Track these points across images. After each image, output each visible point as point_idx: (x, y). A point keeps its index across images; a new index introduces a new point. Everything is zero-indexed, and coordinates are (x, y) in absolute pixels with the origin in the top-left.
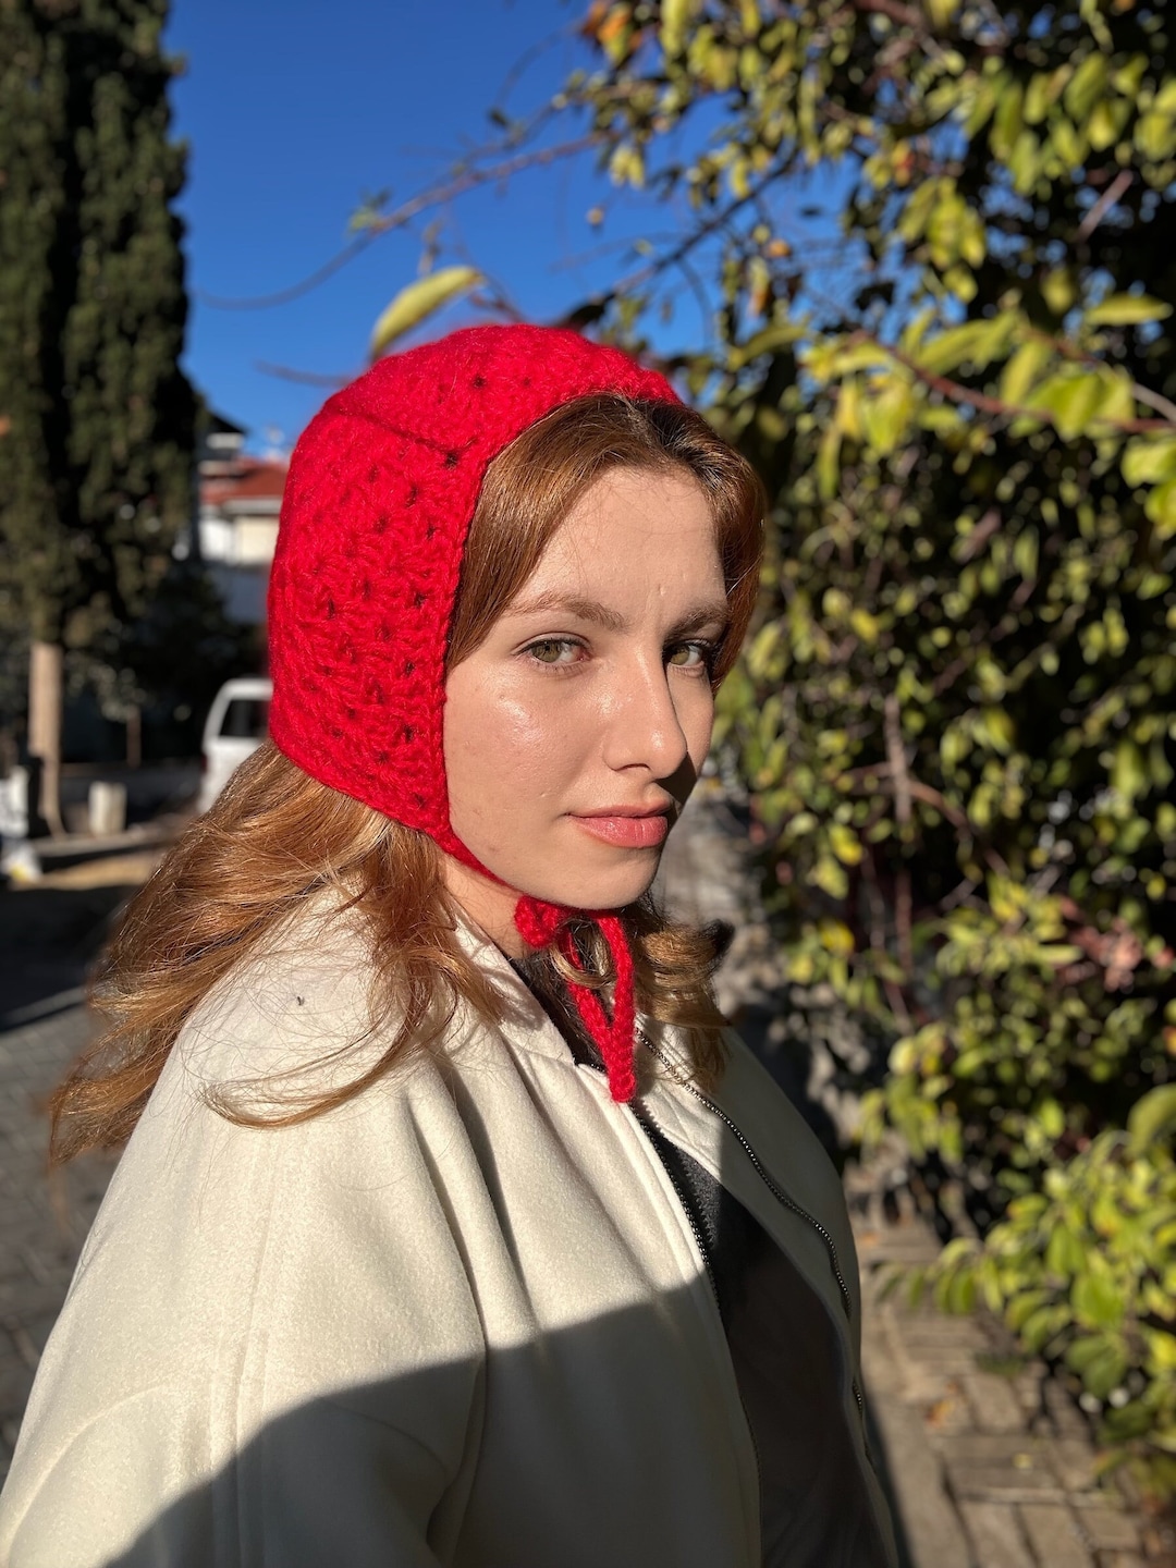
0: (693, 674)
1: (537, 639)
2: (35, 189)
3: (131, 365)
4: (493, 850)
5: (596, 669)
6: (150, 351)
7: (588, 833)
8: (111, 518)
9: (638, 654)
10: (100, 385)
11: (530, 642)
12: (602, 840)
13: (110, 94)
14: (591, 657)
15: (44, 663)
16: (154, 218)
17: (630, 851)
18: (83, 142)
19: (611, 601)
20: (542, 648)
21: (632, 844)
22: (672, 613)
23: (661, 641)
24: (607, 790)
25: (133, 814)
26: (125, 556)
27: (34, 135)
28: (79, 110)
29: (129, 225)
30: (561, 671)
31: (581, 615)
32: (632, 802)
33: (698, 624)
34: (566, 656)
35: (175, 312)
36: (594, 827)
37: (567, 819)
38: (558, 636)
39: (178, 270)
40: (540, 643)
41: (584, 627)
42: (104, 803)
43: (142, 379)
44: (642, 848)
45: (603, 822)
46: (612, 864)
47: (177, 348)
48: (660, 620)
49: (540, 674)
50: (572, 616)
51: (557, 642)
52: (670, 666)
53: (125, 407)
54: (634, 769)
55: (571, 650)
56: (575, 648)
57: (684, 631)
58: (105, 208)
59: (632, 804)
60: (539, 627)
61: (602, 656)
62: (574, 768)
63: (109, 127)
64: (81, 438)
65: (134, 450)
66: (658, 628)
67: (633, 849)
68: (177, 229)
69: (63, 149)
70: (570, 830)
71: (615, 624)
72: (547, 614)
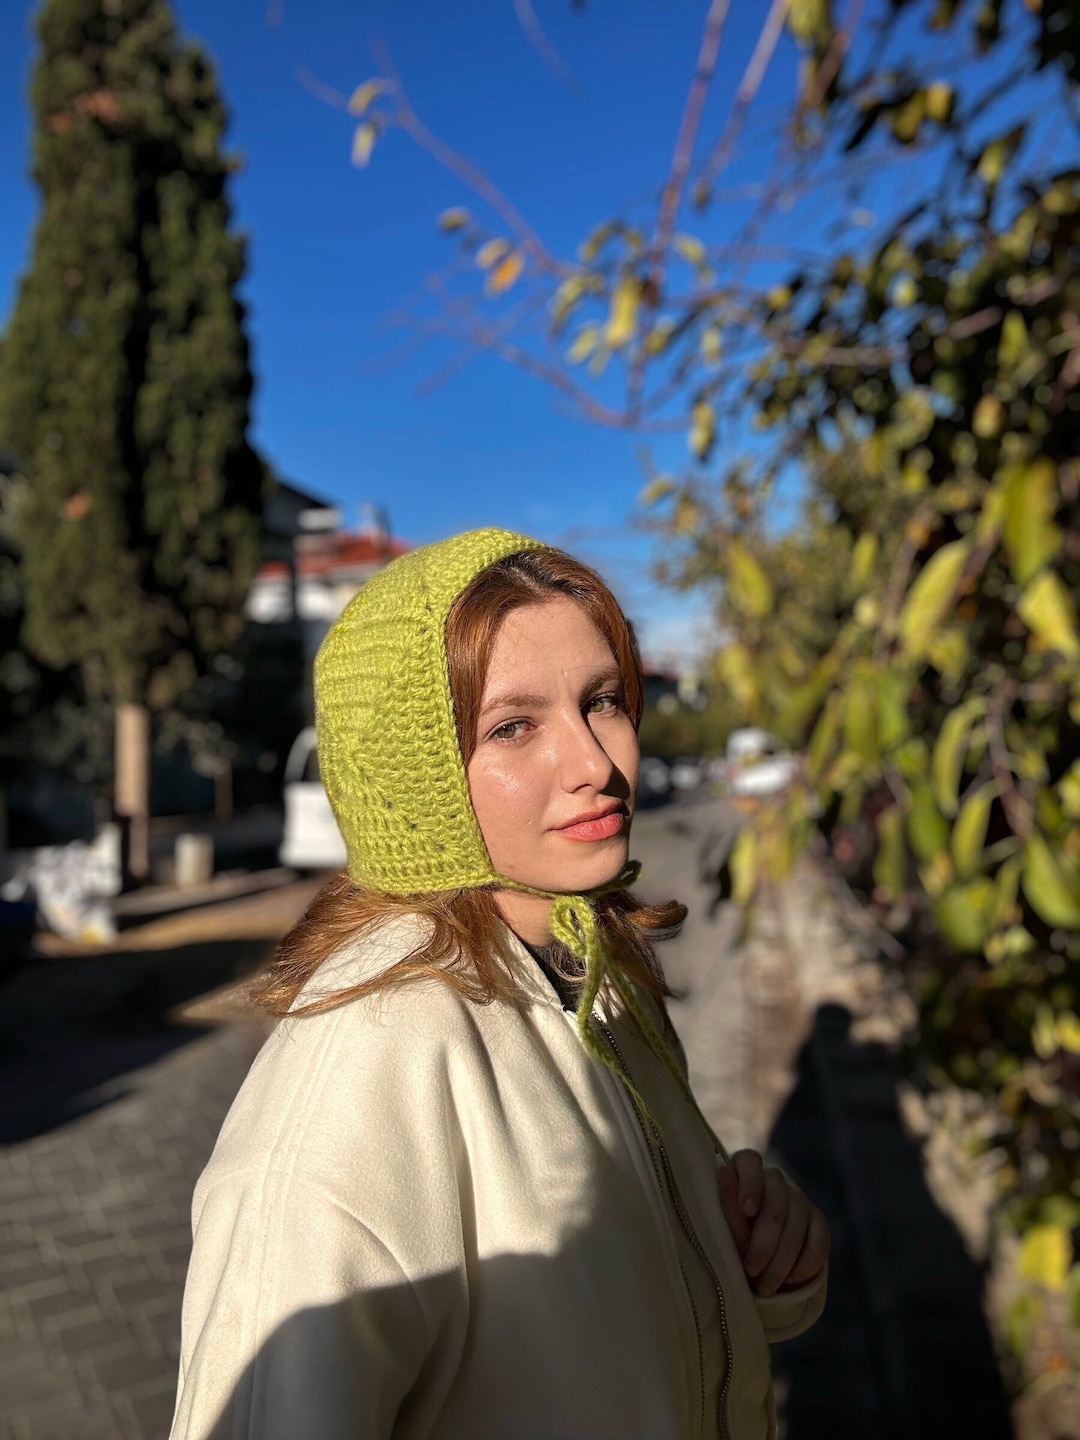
0: (608, 715)
1: (497, 727)
2: (107, 283)
3: (198, 437)
4: (511, 867)
5: (540, 733)
6: (218, 426)
7: (567, 838)
8: (184, 583)
9: (564, 715)
10: (170, 459)
11: (494, 729)
12: (578, 840)
13: (174, 195)
14: (536, 727)
15: (130, 726)
16: (218, 303)
17: (600, 842)
18: (150, 242)
19: (537, 690)
20: (504, 731)
21: (599, 838)
22: (578, 684)
23: (577, 704)
24: (568, 807)
25: (221, 863)
26: (204, 618)
27: (105, 236)
28: (147, 210)
29: (194, 310)
30: (518, 741)
31: (519, 705)
32: (589, 809)
33: (598, 684)
34: (519, 732)
35: (242, 386)
36: (571, 832)
37: (552, 833)
38: (509, 722)
39: (243, 349)
40: (501, 729)
41: (523, 711)
42: (191, 855)
43: (210, 451)
44: (607, 838)
45: (575, 828)
46: (590, 855)
47: (244, 422)
48: (569, 689)
49: (507, 747)
50: (512, 707)
51: (512, 724)
52: (591, 716)
53: (193, 478)
54: (583, 789)
55: (520, 727)
56: (523, 725)
57: (591, 692)
58: (173, 297)
59: (589, 811)
60: (494, 721)
61: (542, 723)
62: (544, 800)
63: (173, 223)
64: (156, 507)
65: (205, 517)
66: (571, 696)
67: (601, 840)
68: (239, 312)
69: (132, 245)
70: (555, 840)
71: (541, 703)
72: (496, 711)
